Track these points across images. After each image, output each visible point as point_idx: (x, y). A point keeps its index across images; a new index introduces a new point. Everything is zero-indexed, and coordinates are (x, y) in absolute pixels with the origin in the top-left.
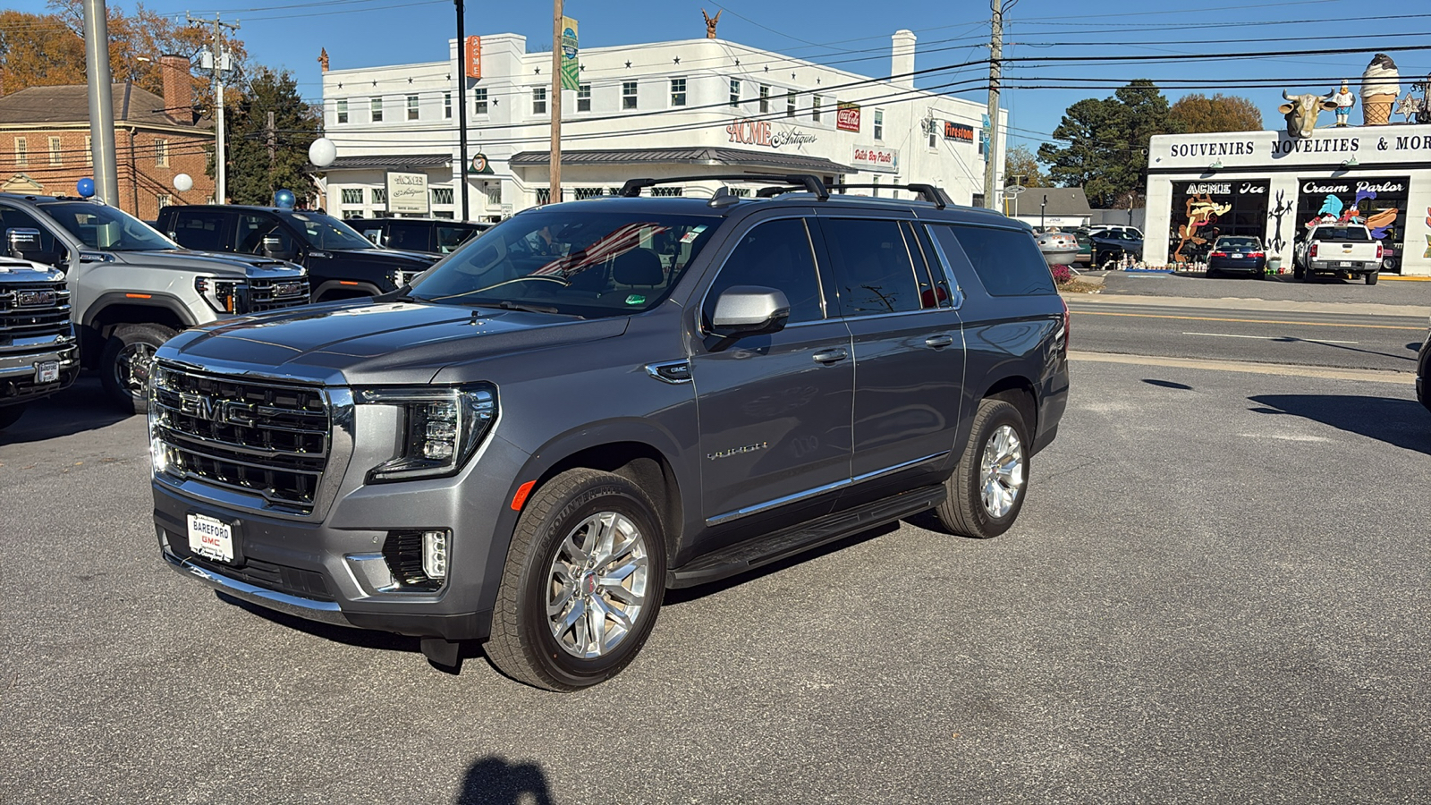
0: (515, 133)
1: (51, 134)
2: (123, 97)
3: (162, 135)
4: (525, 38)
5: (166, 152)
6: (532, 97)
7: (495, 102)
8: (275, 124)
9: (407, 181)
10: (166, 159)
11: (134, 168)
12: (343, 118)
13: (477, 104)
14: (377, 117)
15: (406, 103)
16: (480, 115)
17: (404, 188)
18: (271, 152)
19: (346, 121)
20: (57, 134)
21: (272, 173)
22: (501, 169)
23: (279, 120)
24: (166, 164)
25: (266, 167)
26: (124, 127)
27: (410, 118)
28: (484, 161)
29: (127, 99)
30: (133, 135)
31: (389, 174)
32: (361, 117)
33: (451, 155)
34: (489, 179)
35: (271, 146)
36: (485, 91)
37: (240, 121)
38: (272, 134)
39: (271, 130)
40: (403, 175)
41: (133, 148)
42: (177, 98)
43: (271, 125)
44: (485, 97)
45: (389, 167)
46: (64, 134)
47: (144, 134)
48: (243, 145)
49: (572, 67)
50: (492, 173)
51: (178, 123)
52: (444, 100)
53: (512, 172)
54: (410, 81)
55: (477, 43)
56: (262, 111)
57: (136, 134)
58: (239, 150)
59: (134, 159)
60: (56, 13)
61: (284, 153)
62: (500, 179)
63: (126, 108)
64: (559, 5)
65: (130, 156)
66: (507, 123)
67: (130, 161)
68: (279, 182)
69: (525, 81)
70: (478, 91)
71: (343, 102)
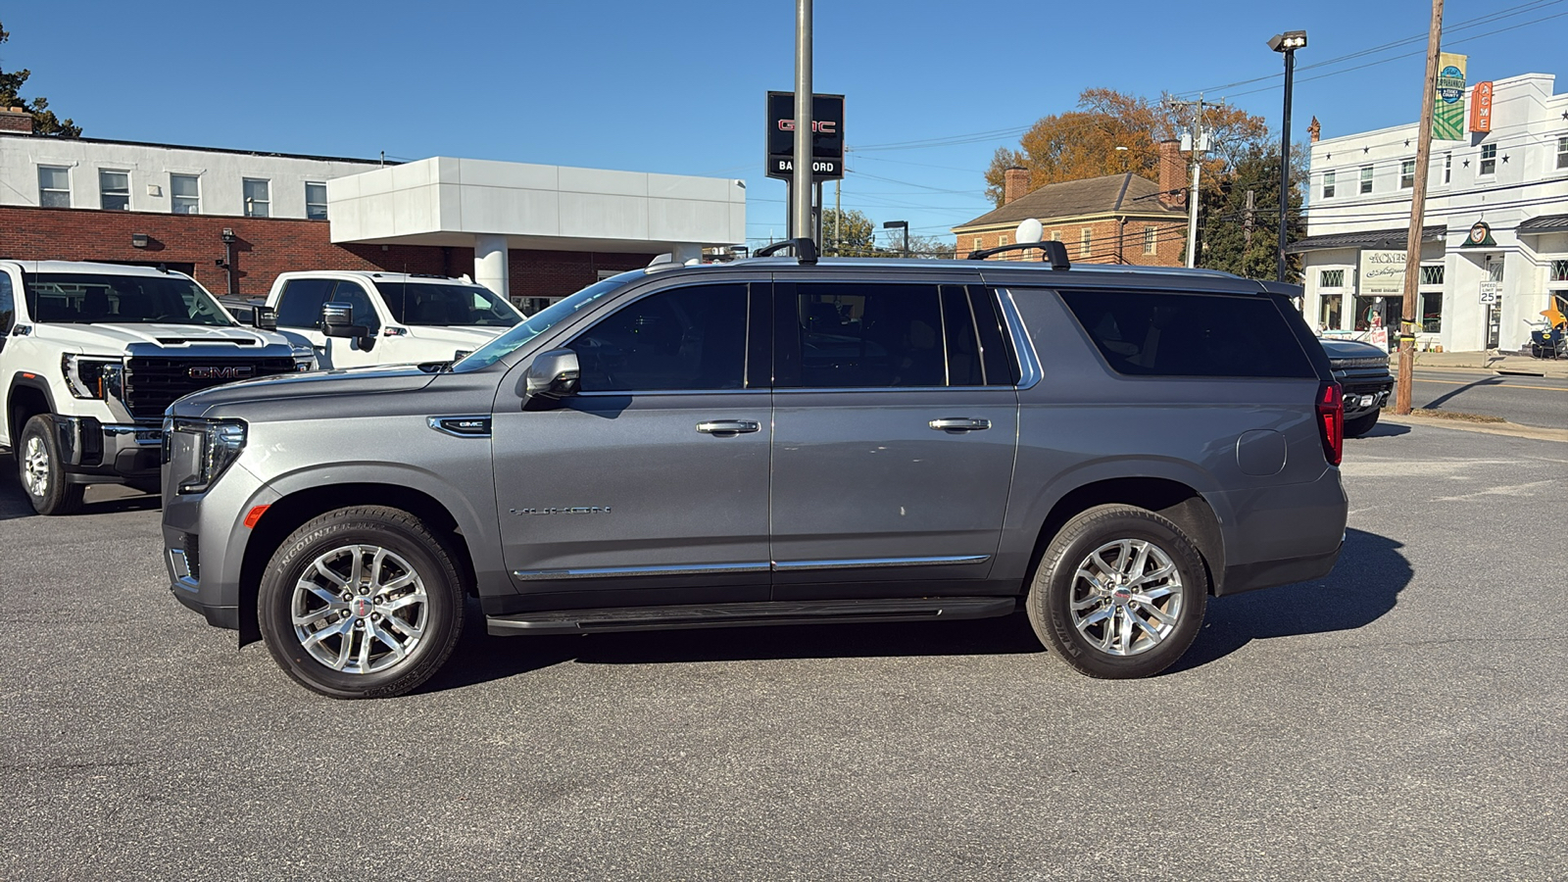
0: (1526, 193)
1: (1053, 229)
2: (1121, 187)
3: (1151, 223)
4: (1554, 77)
5: (1155, 239)
6: (1556, 148)
7: (1506, 159)
8: (1255, 203)
9: (1386, 259)
10: (1154, 245)
11: (1121, 257)
12: (1329, 192)
13: (1482, 162)
14: (1367, 188)
15: (1400, 168)
16: (1484, 176)
17: (1382, 267)
18: (1247, 235)
19: (1332, 195)
20: (1059, 228)
21: (1248, 256)
22: (1505, 239)
23: (1259, 199)
24: (1153, 252)
25: (1239, 250)
26: (1115, 217)
27: (1403, 187)
28: (1484, 230)
29: (1125, 188)
30: (1123, 224)
31: (1363, 252)
32: (1348, 189)
33: (1445, 227)
34: (1492, 252)
35: (1247, 227)
36: (1494, 147)
37: (1221, 203)
38: (1249, 215)
39: (1249, 210)
40: (1380, 252)
41: (1121, 237)
42: (1172, 183)
43: (1249, 205)
44: (1493, 154)
45: (1365, 244)
46: (1064, 228)
47: (1134, 222)
48: (1219, 227)
49: (1454, 112)
50: (1494, 245)
51: (1170, 209)
52: (1445, 161)
53: (1519, 242)
54: (1407, 143)
55: (1487, 90)
56: (1242, 191)
57: (1126, 223)
58: (1214, 233)
59: (1121, 248)
60: (1083, 110)
61: (1259, 234)
62: (1504, 252)
63: (1121, 198)
64: (1435, 41)
65: (1118, 245)
66: (1518, 183)
67: (1118, 251)
68: (1252, 265)
69: (1548, 127)
70: (1485, 148)
71: (1330, 173)
